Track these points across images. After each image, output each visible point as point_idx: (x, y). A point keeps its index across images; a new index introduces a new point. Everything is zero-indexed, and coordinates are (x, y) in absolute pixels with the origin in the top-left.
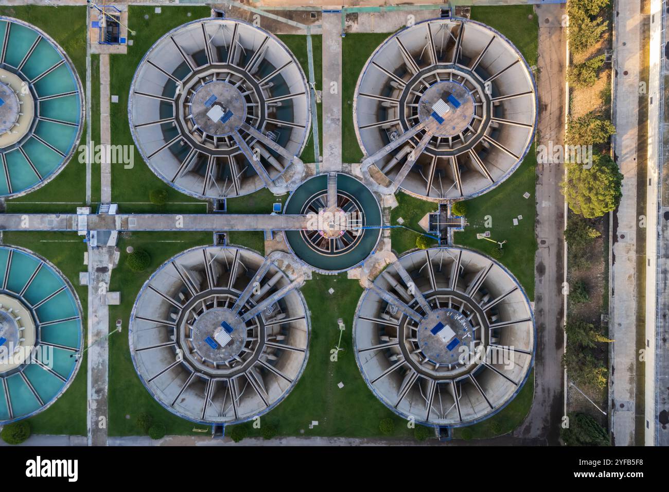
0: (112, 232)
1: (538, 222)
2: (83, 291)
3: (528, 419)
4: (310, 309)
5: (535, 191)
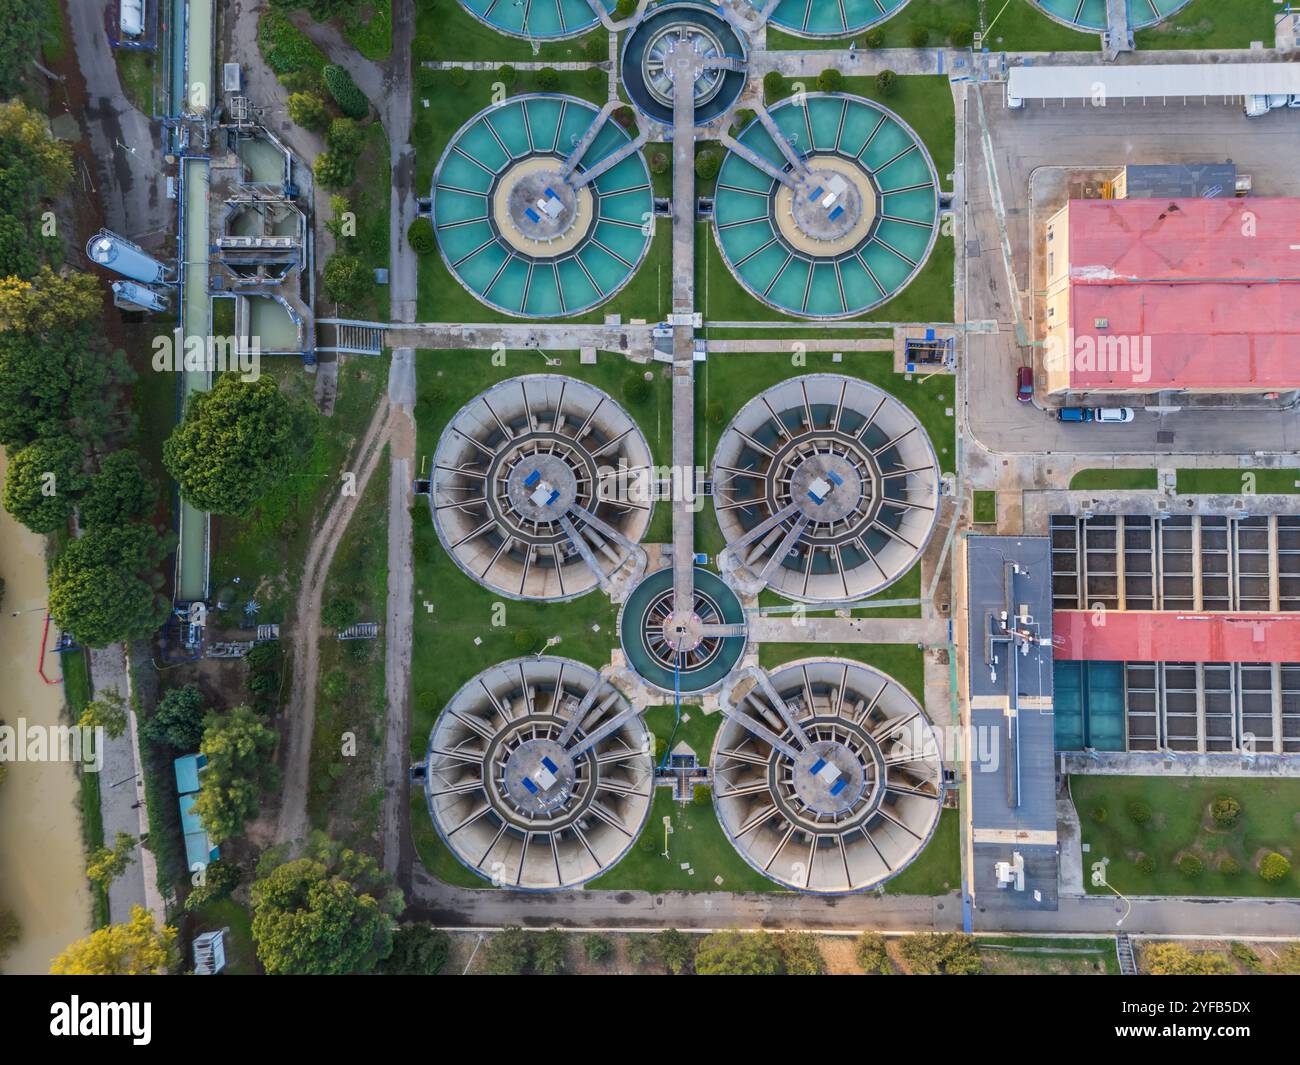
0: (672, 356)
1: (686, 894)
2: (597, 318)
3: (435, 881)
4: (575, 601)
5: (724, 890)
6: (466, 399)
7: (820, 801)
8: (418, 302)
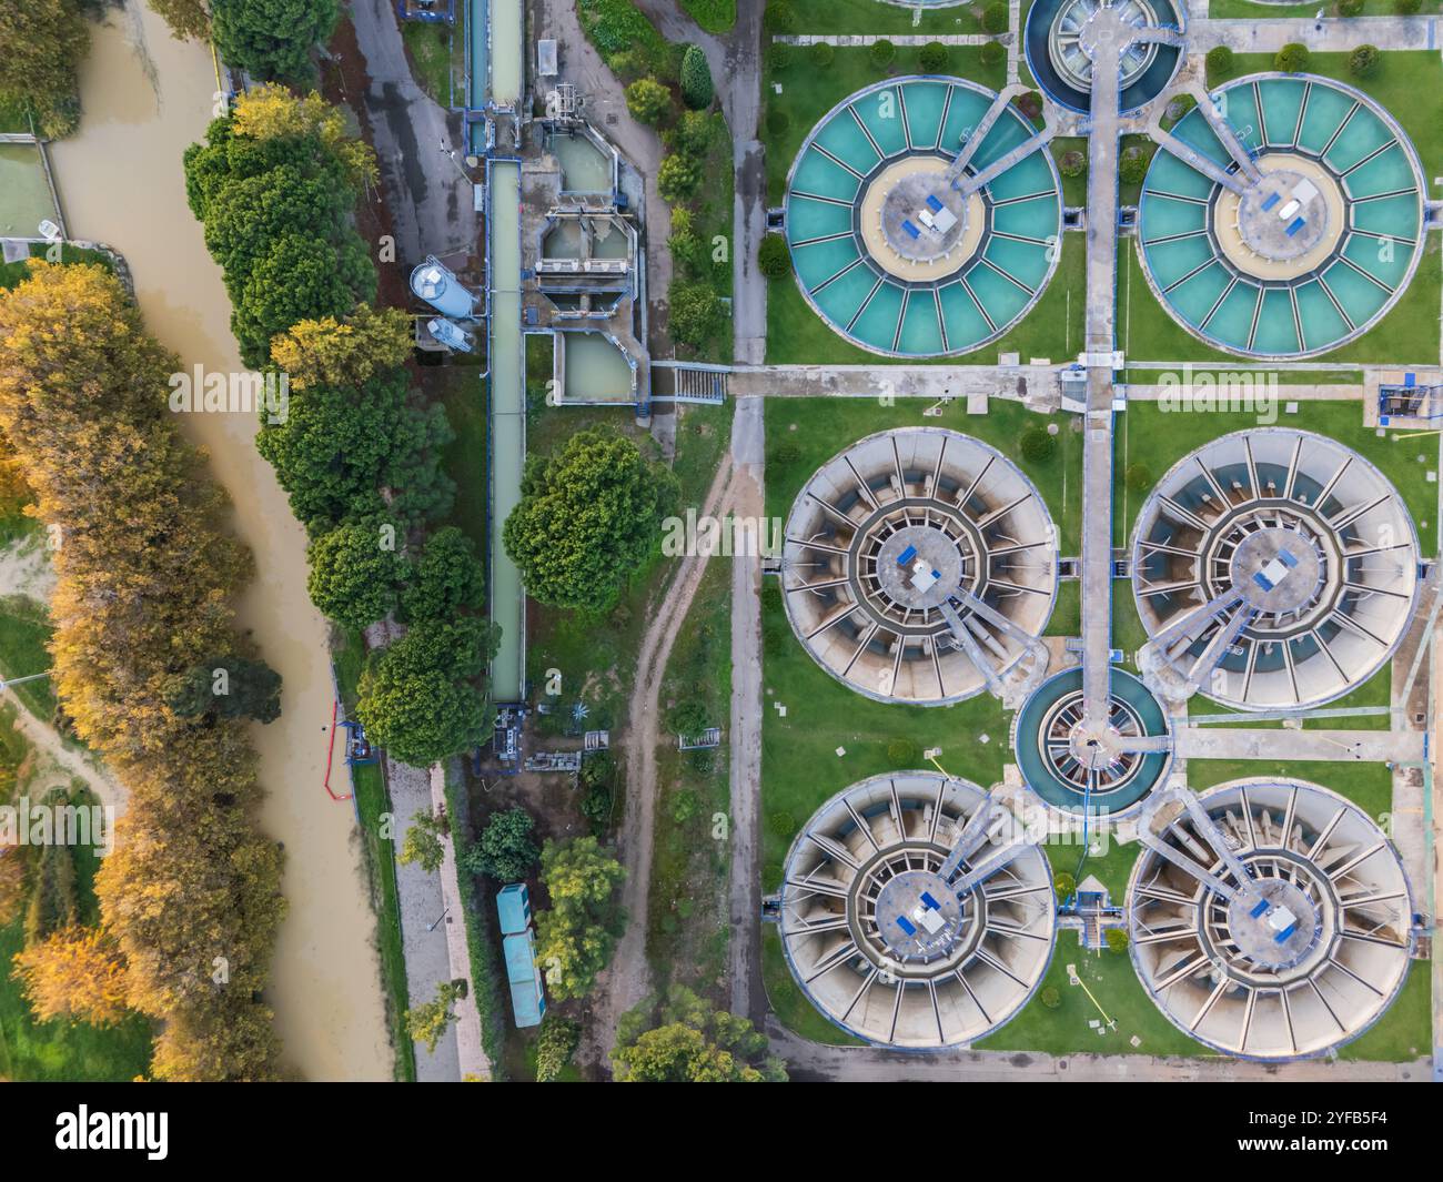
0: (1084, 405)
1: (1095, 1058)
2: (988, 357)
3: (792, 1036)
4: (958, 706)
5: (1142, 1053)
6: (824, 458)
7: (1261, 950)
8: (768, 340)
